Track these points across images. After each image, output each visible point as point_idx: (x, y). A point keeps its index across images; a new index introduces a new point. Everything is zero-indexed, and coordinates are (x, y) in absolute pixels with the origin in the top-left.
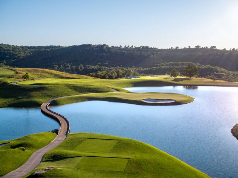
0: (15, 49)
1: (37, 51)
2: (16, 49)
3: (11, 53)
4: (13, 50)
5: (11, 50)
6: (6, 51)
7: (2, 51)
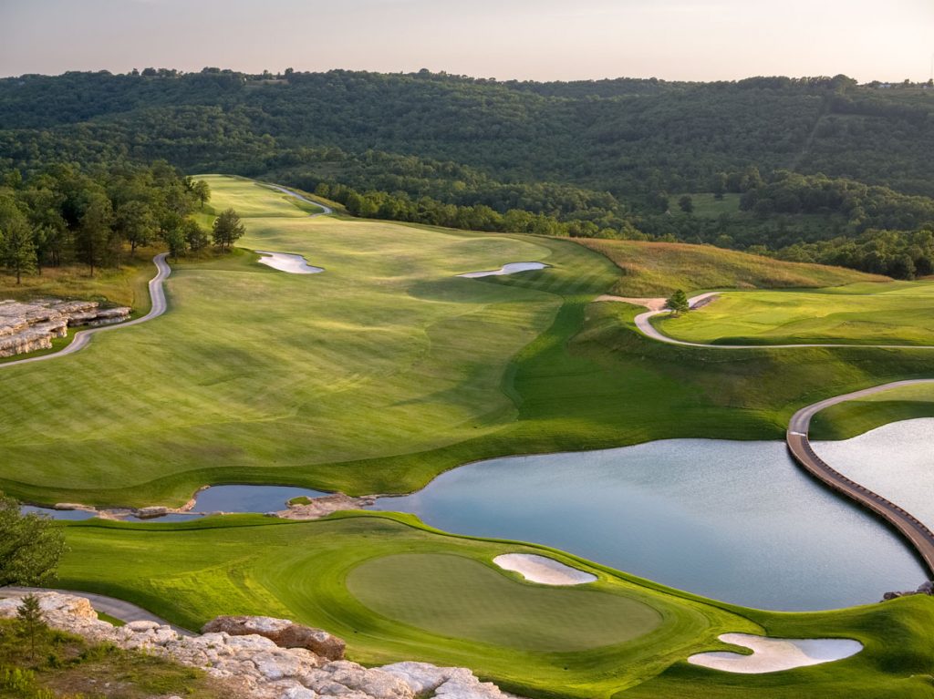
0: (494, 98)
1: (573, 104)
2: (499, 98)
3: (483, 114)
4: (489, 103)
5: (480, 104)
6: (464, 106)
7: (450, 107)
